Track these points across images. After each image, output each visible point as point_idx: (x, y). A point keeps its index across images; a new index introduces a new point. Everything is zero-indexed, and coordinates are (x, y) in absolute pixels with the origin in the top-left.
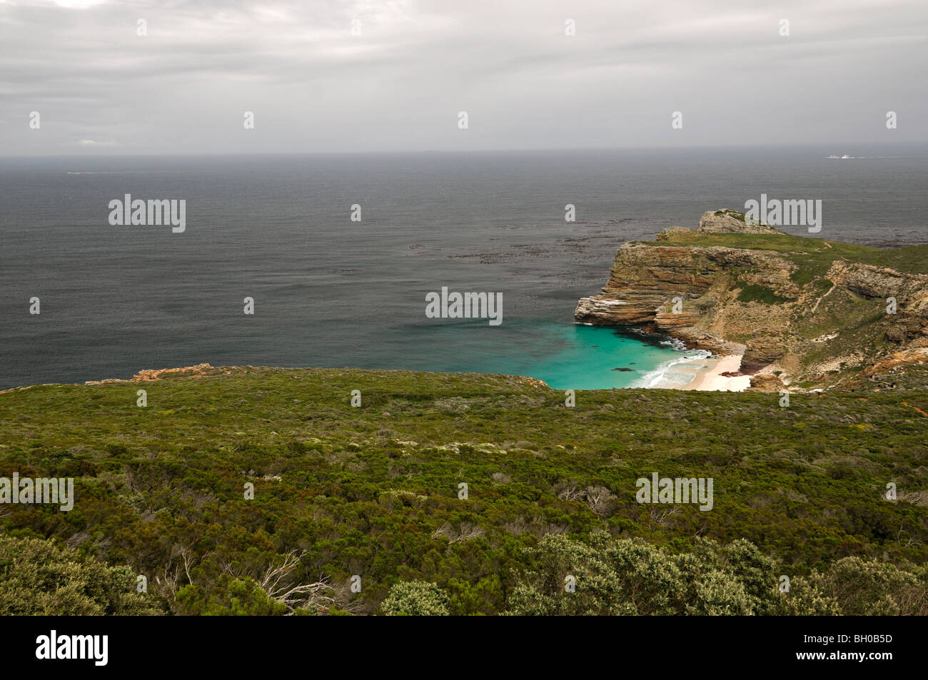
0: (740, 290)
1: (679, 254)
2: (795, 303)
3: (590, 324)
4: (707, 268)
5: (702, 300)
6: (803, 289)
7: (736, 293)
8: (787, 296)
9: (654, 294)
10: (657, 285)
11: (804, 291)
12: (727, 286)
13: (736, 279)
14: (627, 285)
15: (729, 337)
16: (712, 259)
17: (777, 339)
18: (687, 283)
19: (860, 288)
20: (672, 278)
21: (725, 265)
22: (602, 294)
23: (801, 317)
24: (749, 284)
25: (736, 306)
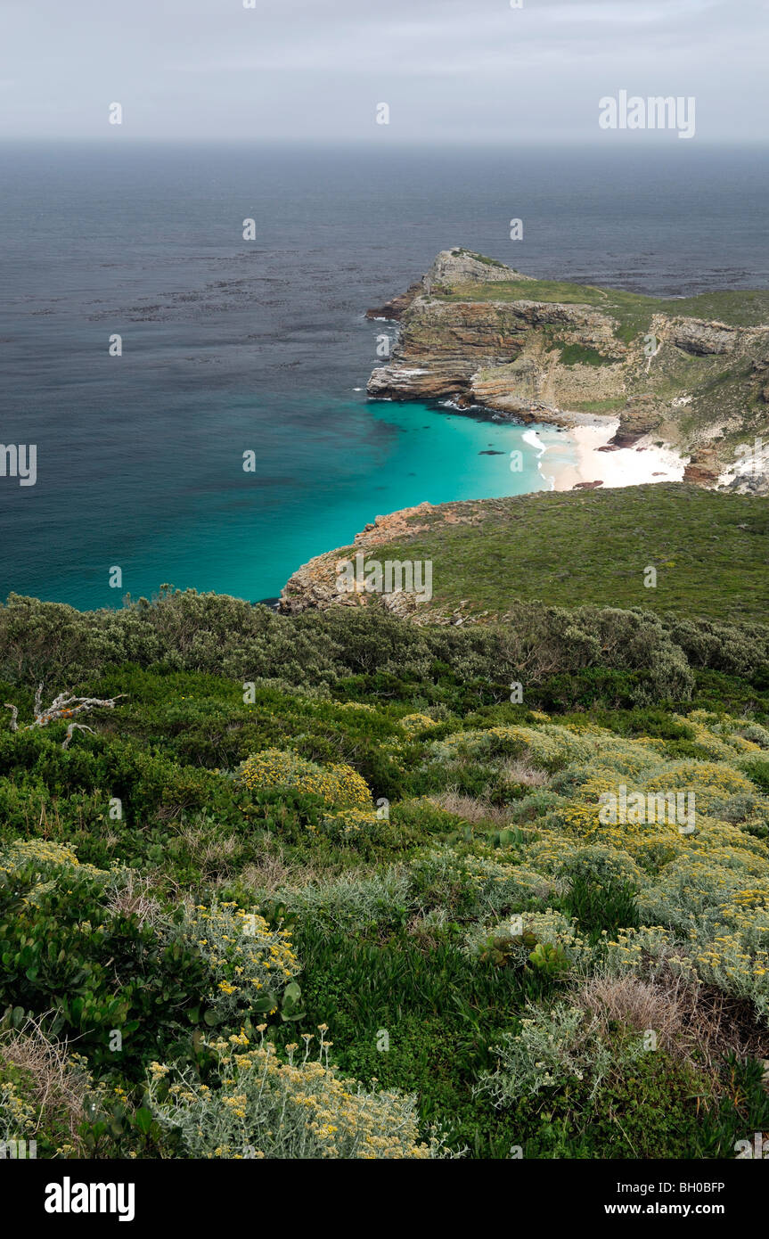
0: (560, 352)
1: (483, 311)
2: (625, 363)
3: (389, 399)
4: (516, 327)
5: (516, 365)
6: (629, 348)
7: (556, 354)
8: (614, 355)
9: (457, 359)
10: (460, 349)
11: (631, 350)
12: (542, 348)
13: (551, 339)
14: (428, 351)
15: (564, 406)
16: (520, 315)
17: (650, 407)
18: (494, 345)
19: (690, 344)
20: (477, 339)
21: (535, 323)
22: (400, 363)
23: (635, 379)
24: (568, 344)
25: (561, 369)
